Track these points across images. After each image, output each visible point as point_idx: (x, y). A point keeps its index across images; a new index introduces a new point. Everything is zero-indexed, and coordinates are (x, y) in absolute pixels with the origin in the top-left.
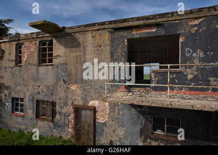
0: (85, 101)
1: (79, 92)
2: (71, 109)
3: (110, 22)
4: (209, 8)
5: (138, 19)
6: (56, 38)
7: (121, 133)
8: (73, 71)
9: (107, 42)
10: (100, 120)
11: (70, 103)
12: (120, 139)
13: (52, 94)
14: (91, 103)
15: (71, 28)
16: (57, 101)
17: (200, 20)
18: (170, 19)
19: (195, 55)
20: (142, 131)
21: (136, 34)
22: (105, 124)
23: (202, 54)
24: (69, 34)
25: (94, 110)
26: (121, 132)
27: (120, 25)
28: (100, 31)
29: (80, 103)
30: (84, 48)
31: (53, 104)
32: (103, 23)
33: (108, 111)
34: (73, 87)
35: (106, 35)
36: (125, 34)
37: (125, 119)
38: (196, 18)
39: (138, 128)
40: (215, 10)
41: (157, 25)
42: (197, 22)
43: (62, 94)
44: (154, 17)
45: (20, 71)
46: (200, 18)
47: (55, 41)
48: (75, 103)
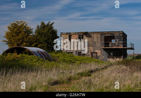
0: (94, 50)
1: (92, 49)
2: (90, 53)
3: (100, 32)
5: (107, 32)
6: (85, 34)
8: (91, 43)
9: (100, 37)
10: (98, 55)
11: (90, 52)
12: (103, 59)
14: (96, 51)
15: (90, 32)
18: (113, 33)
20: (108, 56)
21: (106, 35)
23: (118, 40)
24: (89, 34)
25: (96, 53)
26: (103, 57)
27: (103, 33)
29: (93, 51)
30: (93, 38)
32: (99, 32)
33: (100, 53)
34: (91, 48)
35: (99, 35)
36: (104, 35)
37: (104, 54)
38: (117, 33)
39: (107, 56)
40: (120, 32)
41: (110, 34)
44: (110, 32)
47: (84, 36)
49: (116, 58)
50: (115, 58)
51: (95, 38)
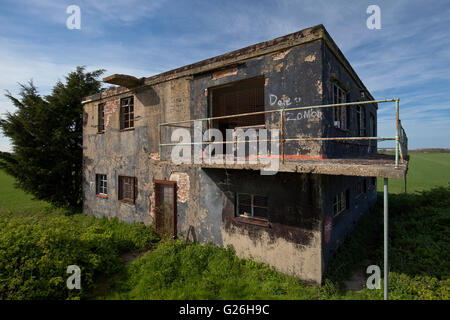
0: (167, 175)
2: (152, 186)
4: (295, 34)
6: (137, 93)
7: (203, 217)
9: (186, 94)
10: (182, 199)
11: (151, 178)
12: (202, 224)
13: (134, 168)
14: (172, 177)
15: (151, 79)
16: (139, 176)
17: (286, 53)
18: (253, 55)
19: (280, 103)
20: (224, 213)
21: (217, 80)
22: (185, 204)
23: (288, 102)
25: (175, 186)
26: (202, 215)
27: (200, 70)
28: (180, 81)
29: (160, 177)
30: (164, 104)
31: (135, 180)
32: (183, 69)
33: (188, 187)
34: (154, 157)
35: (186, 85)
36: (205, 81)
37: (206, 197)
38: (282, 51)
40: (302, 36)
41: (239, 66)
42: (282, 56)
43: (143, 168)
44: (234, 54)
45: (103, 139)
46: (286, 49)
47: (135, 98)
48: (156, 178)
49: (273, 240)
50: (265, 235)
51: (170, 105)
